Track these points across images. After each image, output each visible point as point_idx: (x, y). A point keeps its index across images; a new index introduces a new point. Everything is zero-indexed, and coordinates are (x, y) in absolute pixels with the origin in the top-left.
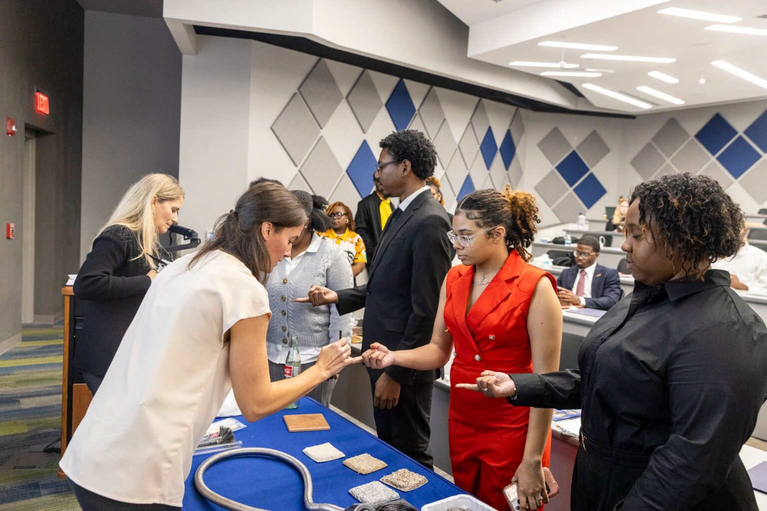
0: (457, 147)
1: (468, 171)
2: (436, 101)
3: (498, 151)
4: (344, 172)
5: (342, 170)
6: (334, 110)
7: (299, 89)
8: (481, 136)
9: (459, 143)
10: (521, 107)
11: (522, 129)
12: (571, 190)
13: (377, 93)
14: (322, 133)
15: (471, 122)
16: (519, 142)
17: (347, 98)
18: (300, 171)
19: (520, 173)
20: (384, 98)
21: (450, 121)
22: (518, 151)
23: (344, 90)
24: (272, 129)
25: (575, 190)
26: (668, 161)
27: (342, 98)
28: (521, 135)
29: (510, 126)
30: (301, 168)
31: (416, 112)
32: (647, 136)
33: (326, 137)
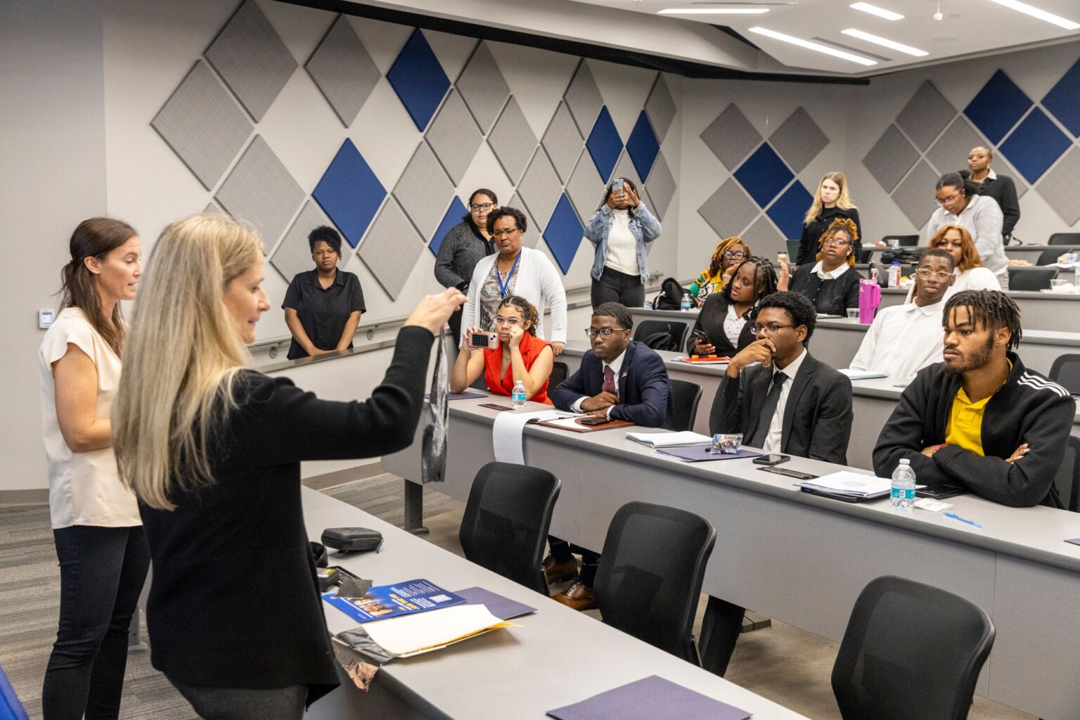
0: (539, 145)
1: (564, 187)
2: (491, 65)
3: (624, 148)
4: (308, 197)
5: (304, 195)
6: (279, 90)
7: (204, 53)
8: (588, 125)
9: (543, 138)
10: (663, 70)
11: (671, 111)
12: (762, 212)
13: (368, 56)
14: (258, 129)
15: (565, 101)
16: (665, 132)
17: (305, 66)
18: (215, 198)
19: (670, 187)
20: (384, 64)
21: (520, 101)
22: (662, 148)
23: (300, 54)
24: (151, 125)
25: (767, 212)
26: (923, 156)
27: (296, 65)
28: (668, 122)
29: (645, 105)
30: (217, 193)
31: (452, 87)
32: (886, 115)
33: (266, 137)
